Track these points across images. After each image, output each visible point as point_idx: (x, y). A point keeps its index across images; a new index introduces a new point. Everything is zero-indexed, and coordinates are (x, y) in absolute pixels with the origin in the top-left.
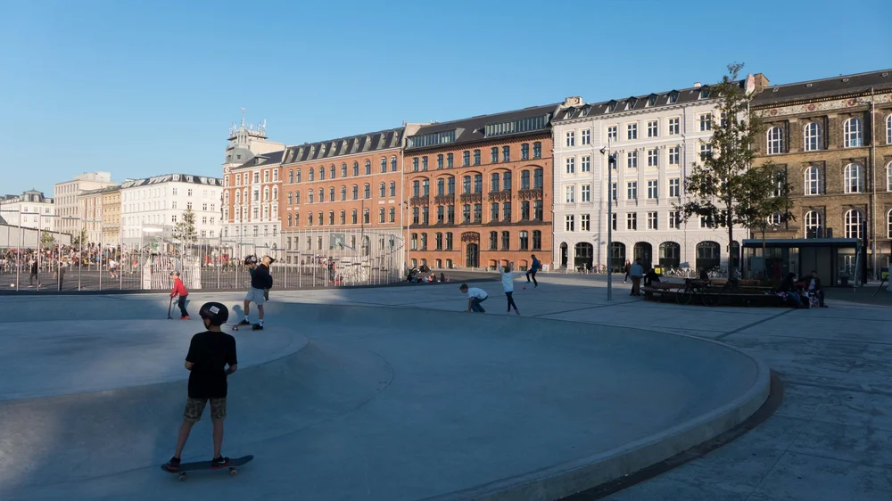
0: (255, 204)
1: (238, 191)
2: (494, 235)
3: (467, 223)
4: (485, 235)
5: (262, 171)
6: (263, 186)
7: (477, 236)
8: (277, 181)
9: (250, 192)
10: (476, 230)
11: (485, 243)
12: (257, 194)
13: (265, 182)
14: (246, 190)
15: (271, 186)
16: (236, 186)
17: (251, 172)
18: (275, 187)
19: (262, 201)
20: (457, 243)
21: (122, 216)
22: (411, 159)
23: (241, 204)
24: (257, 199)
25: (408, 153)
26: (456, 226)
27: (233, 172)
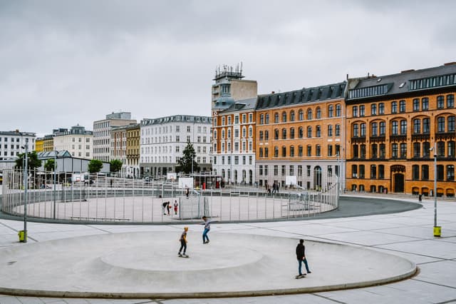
0: (237, 140)
1: (224, 129)
2: (416, 167)
3: (395, 158)
4: (409, 166)
5: (241, 114)
6: (242, 126)
7: (403, 168)
8: (252, 123)
9: (232, 130)
10: (402, 163)
11: (408, 174)
12: (237, 132)
13: (243, 123)
14: (229, 129)
15: (247, 126)
16: (222, 126)
17: (233, 115)
18: (251, 127)
19: (241, 138)
20: (387, 174)
21: (141, 147)
22: (350, 108)
23: (226, 139)
24: (237, 136)
25: (348, 103)
26: (387, 160)
27: (220, 115)
